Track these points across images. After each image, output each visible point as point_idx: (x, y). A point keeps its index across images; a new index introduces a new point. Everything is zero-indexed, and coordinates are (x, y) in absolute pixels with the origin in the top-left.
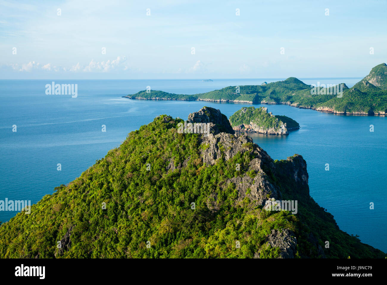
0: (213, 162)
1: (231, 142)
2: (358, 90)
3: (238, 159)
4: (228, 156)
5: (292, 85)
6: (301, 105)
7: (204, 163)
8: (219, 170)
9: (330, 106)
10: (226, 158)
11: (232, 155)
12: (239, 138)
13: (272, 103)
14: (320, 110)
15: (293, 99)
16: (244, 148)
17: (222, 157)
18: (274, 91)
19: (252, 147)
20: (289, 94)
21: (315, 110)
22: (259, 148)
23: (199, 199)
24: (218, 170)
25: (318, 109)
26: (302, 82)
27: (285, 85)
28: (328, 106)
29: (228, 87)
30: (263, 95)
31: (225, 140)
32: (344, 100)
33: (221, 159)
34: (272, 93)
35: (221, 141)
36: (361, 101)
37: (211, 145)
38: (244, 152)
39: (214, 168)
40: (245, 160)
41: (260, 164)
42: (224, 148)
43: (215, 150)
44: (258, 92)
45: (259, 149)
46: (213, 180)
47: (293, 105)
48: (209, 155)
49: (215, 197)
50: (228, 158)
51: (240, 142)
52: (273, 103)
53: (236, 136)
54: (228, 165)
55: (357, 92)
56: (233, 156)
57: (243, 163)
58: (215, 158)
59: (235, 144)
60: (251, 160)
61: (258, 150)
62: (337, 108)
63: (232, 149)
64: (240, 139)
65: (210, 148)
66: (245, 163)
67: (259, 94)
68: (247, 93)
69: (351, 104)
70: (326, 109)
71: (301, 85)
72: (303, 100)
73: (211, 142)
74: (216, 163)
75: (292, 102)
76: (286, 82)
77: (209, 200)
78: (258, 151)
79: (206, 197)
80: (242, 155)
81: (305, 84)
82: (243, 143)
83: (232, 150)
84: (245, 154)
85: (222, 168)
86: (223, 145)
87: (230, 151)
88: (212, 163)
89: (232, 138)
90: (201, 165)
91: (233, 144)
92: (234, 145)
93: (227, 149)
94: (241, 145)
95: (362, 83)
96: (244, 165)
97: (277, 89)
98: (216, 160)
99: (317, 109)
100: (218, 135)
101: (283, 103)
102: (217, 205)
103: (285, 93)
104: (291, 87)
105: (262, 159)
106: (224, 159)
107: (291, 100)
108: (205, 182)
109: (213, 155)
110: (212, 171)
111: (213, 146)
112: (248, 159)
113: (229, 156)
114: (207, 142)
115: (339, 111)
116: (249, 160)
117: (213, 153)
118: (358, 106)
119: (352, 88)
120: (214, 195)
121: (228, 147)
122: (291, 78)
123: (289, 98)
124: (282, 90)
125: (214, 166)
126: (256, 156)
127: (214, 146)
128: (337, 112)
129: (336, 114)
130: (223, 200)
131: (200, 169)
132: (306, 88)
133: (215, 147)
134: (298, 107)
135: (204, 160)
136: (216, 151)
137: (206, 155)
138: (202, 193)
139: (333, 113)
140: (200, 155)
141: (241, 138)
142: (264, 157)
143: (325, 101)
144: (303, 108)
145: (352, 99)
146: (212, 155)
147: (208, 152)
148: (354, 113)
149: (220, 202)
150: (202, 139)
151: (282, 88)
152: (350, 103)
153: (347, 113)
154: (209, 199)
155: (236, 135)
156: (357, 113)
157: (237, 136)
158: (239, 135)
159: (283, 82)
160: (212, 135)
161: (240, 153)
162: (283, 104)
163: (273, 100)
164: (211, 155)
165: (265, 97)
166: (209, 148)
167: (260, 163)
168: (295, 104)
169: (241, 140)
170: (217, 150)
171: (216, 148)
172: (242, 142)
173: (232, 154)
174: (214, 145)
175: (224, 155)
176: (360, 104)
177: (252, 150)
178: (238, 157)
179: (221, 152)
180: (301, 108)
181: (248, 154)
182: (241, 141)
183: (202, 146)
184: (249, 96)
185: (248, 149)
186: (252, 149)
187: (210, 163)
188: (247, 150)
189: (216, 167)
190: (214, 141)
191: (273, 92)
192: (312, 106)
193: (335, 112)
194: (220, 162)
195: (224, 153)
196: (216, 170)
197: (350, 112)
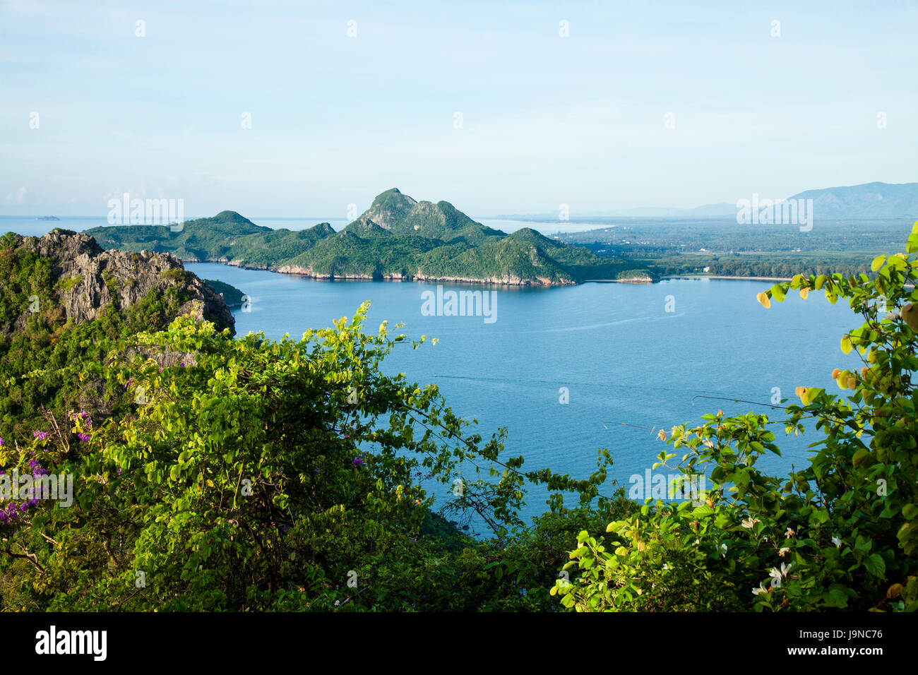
0: (91, 313)
1: (132, 268)
2: (354, 235)
3: (152, 303)
4: (127, 299)
5: (229, 225)
6: (249, 263)
7: (69, 318)
8: (108, 328)
9: (304, 263)
10: (122, 304)
11: (136, 297)
12: (151, 260)
13: (189, 260)
14: (285, 271)
15: (232, 252)
16: (163, 280)
17: (114, 302)
18: (194, 237)
19: (183, 278)
20: (225, 242)
21: (275, 271)
22: (199, 280)
23: (59, 396)
24: (104, 329)
25: (282, 269)
26: (247, 221)
27: (214, 225)
28: (300, 264)
29: (95, 229)
30: (170, 244)
31: (119, 265)
32: (329, 253)
33: (110, 307)
34: (189, 241)
35: (109, 267)
36: (360, 254)
37: (84, 279)
38: (166, 288)
39: (94, 325)
40: (167, 305)
41: (202, 310)
42: (118, 283)
43: (94, 288)
44: (160, 239)
45: (197, 283)
46: (93, 352)
47: (232, 263)
48: (81, 300)
49: (98, 388)
50: (126, 302)
51: (154, 269)
52: (193, 260)
53: (144, 256)
54: (128, 318)
55: (352, 238)
56: (139, 298)
57: (163, 312)
58: (96, 304)
59: (142, 272)
60: (181, 305)
61: (197, 285)
62: (317, 268)
63: (136, 283)
64: (153, 262)
65: (84, 284)
66: (167, 312)
67: (162, 243)
68: (138, 241)
69: (343, 260)
70: (297, 269)
71: (247, 226)
72: (252, 253)
73: (84, 271)
74: (98, 315)
75: (230, 259)
76: (216, 219)
77: (83, 396)
78: (196, 287)
79: (76, 390)
80: (160, 296)
81: (254, 225)
82: (162, 271)
83: (135, 286)
84: (166, 292)
85: (115, 324)
86: (113, 276)
87: (132, 289)
88: (90, 317)
89: (135, 261)
90: (62, 321)
91: (137, 273)
92: (140, 275)
93: (124, 285)
94: (157, 274)
95: (360, 223)
96: (165, 315)
97: (200, 233)
98: (99, 309)
99: (280, 271)
100: (102, 256)
101: (212, 259)
102: (105, 405)
103: (217, 241)
104: (226, 229)
105: (206, 301)
106: (117, 307)
107: (228, 254)
108: (73, 358)
109: (91, 299)
110: (90, 333)
111: (90, 279)
112: (175, 301)
113: (130, 298)
114: (75, 272)
115: (320, 272)
116: (178, 304)
117: (90, 295)
118: (355, 264)
119: (342, 232)
120: (97, 384)
121: (126, 279)
122: (226, 213)
123: (224, 250)
124: (208, 235)
125: (94, 322)
126: (192, 295)
127: (92, 278)
128: (318, 276)
129: (315, 278)
130: (117, 392)
131: (58, 331)
132: (255, 232)
133: (95, 280)
134: (242, 267)
135: (68, 313)
136: (98, 289)
137: (73, 301)
138: (66, 382)
139: (310, 277)
140: (58, 301)
141: (156, 260)
142: (210, 298)
143: (292, 255)
144: (252, 269)
145: (344, 250)
146: (89, 299)
147: (79, 294)
148: (347, 277)
149: (111, 398)
150: (62, 268)
151: (210, 232)
152: (341, 258)
153: (335, 276)
154: (85, 392)
155: (145, 253)
156: (353, 276)
157: (147, 255)
158: (150, 254)
159: (210, 219)
160: (87, 256)
161: (155, 290)
162: (212, 262)
163: (192, 254)
164: (85, 299)
165: (176, 249)
166: (80, 285)
167: (204, 309)
168: (237, 262)
169: (156, 264)
170: (101, 288)
171: (97, 282)
172: (158, 269)
173: (137, 295)
174: (94, 276)
175: (116, 297)
176: (359, 260)
177: (182, 284)
178: (150, 300)
179: (110, 291)
180: (248, 269)
181: (174, 293)
182: (156, 266)
183: (63, 282)
184: (141, 246)
185: (173, 283)
186: (183, 281)
187: (84, 317)
188: (171, 285)
189: (100, 324)
190: (94, 267)
191: (192, 240)
192: (269, 265)
193: (313, 275)
194: (108, 312)
195: (118, 292)
196: (100, 329)
197: (341, 274)
